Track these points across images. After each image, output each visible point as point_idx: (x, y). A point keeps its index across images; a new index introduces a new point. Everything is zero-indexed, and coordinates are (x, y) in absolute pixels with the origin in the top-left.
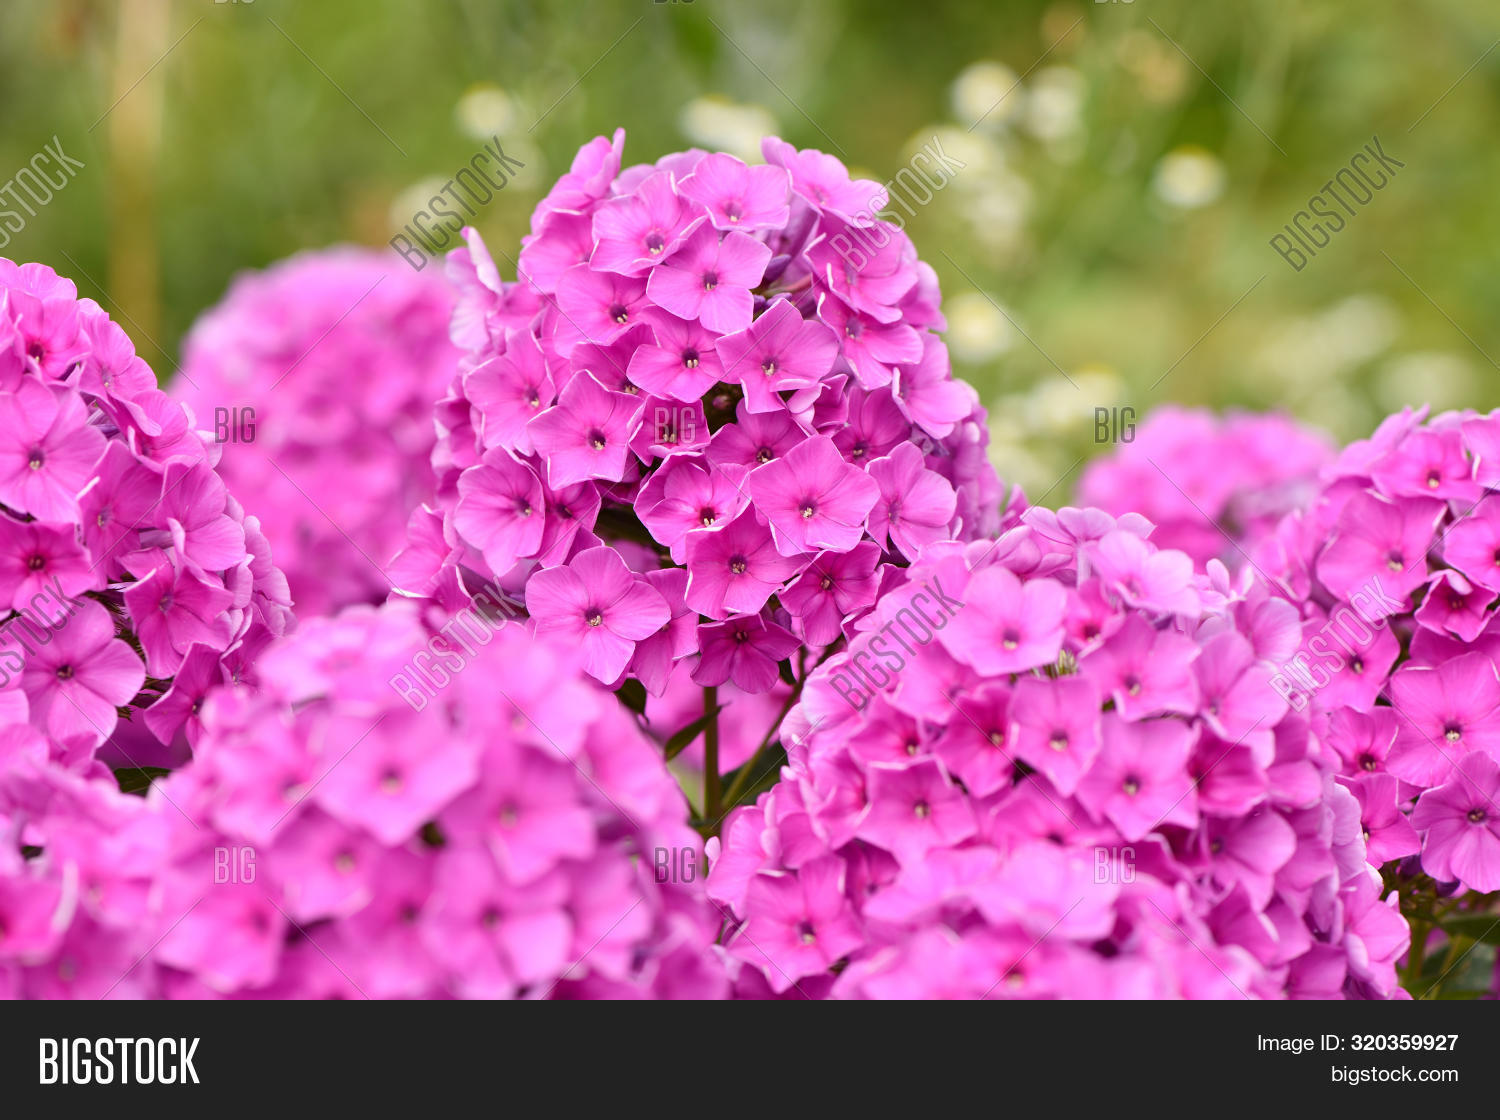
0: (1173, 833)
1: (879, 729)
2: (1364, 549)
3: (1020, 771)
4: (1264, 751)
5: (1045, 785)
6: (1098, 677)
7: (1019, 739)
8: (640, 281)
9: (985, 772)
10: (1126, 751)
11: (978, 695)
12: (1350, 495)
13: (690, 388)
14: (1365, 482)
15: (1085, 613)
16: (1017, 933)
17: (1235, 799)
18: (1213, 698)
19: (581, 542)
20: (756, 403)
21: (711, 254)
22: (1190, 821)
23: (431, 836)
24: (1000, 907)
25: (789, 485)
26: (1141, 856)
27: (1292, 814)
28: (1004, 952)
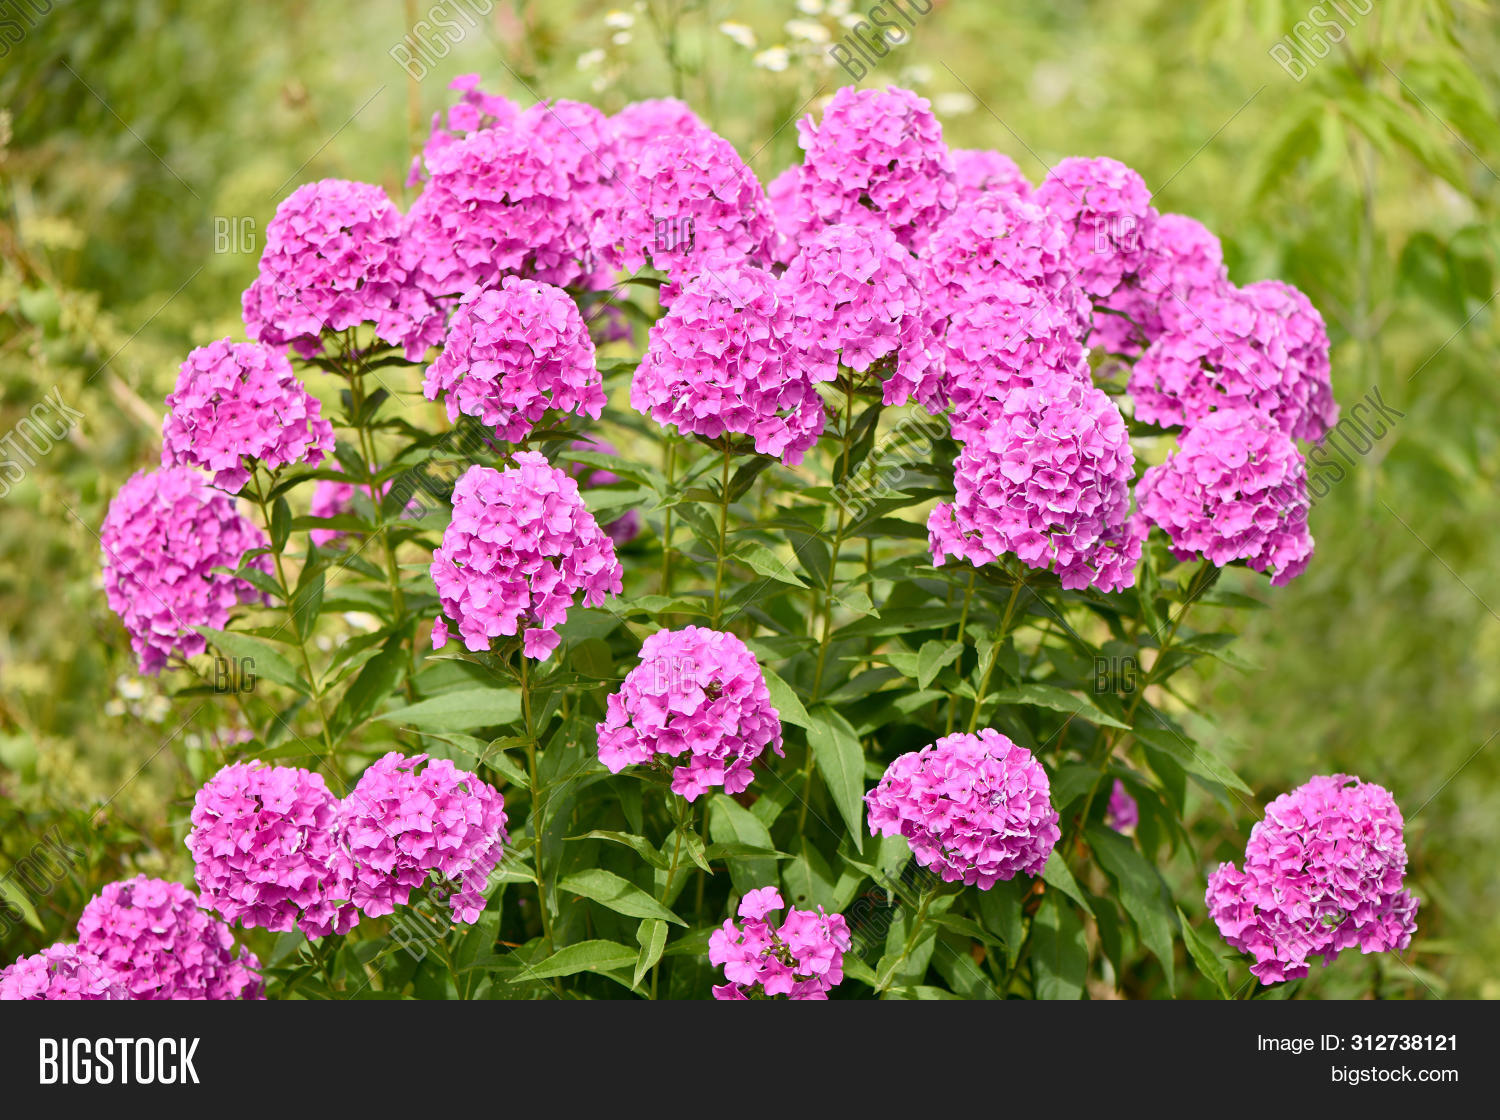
0: (1037, 278)
1: (955, 253)
2: (1063, 199)
3: (996, 263)
4: (1057, 257)
5: (1003, 267)
6: (1014, 238)
7: (995, 254)
8: (867, 131)
9: (987, 262)
10: (1022, 257)
11: (983, 243)
12: (1057, 184)
13: (884, 161)
14: (1060, 181)
15: (1009, 221)
16: (1008, 303)
17: (1050, 269)
18: (1044, 242)
19: (853, 205)
20: (902, 164)
21: (886, 123)
22: (1041, 275)
23: (870, 281)
24: (1002, 296)
25: (914, 187)
26: (1029, 284)
27: (1065, 273)
28: (1004, 308)
